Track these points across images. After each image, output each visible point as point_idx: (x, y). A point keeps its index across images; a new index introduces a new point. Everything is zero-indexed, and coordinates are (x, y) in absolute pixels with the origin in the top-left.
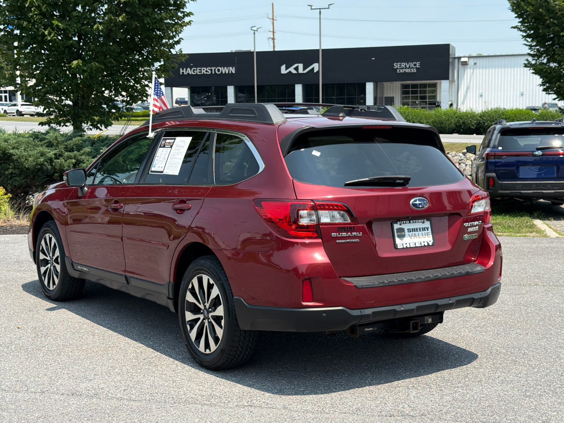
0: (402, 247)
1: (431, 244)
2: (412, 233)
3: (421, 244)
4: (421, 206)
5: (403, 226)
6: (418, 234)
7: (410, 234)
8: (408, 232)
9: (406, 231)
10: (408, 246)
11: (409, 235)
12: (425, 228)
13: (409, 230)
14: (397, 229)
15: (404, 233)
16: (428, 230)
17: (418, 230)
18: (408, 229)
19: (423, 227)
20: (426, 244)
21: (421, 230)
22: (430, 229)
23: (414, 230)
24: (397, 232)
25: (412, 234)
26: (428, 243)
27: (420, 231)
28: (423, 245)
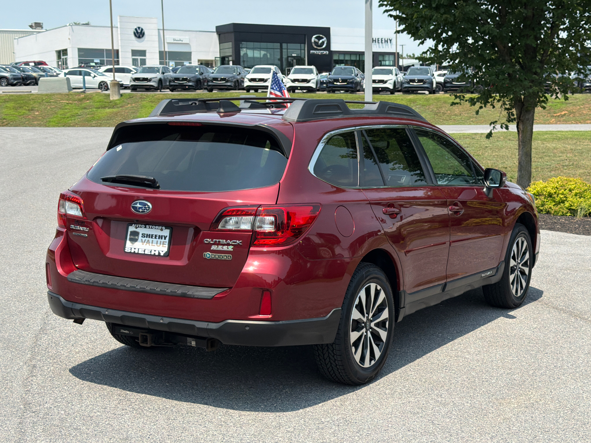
0: (129, 251)
1: (162, 254)
2: (145, 238)
3: (151, 252)
4: (141, 210)
5: (138, 230)
6: (153, 241)
7: (144, 239)
8: (142, 237)
9: (140, 235)
10: (136, 252)
11: (142, 240)
12: (162, 236)
13: (144, 235)
14: (131, 232)
15: (137, 238)
16: (165, 239)
17: (154, 237)
18: (142, 234)
19: (161, 235)
20: (157, 254)
21: (157, 238)
22: (167, 238)
23: (149, 236)
24: (131, 235)
25: (145, 240)
26: (159, 253)
27: (155, 238)
28: (152, 253)
